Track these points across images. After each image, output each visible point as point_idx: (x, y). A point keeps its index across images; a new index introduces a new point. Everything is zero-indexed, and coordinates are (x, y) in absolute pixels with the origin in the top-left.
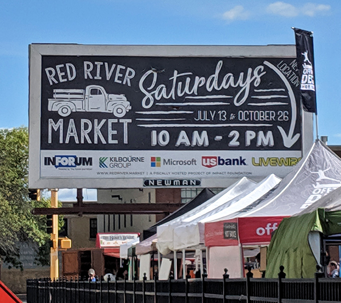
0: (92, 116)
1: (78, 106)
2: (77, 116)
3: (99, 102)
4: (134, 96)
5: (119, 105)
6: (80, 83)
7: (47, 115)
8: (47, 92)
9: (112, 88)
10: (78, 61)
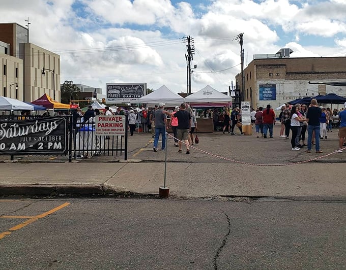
0: (115, 93)
1: (112, 92)
2: (112, 93)
3: (115, 92)
4: (120, 91)
5: (118, 92)
6: (113, 89)
7: (108, 94)
8: (108, 90)
9: (117, 89)
10: (112, 86)
